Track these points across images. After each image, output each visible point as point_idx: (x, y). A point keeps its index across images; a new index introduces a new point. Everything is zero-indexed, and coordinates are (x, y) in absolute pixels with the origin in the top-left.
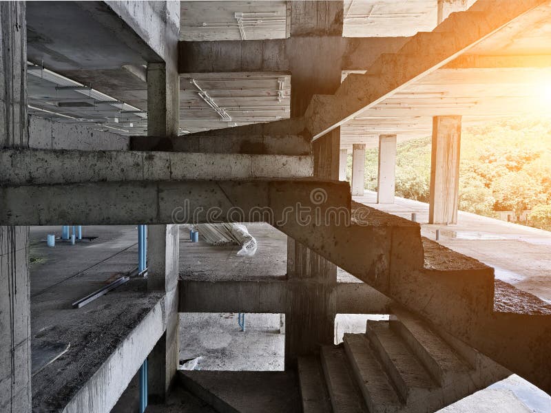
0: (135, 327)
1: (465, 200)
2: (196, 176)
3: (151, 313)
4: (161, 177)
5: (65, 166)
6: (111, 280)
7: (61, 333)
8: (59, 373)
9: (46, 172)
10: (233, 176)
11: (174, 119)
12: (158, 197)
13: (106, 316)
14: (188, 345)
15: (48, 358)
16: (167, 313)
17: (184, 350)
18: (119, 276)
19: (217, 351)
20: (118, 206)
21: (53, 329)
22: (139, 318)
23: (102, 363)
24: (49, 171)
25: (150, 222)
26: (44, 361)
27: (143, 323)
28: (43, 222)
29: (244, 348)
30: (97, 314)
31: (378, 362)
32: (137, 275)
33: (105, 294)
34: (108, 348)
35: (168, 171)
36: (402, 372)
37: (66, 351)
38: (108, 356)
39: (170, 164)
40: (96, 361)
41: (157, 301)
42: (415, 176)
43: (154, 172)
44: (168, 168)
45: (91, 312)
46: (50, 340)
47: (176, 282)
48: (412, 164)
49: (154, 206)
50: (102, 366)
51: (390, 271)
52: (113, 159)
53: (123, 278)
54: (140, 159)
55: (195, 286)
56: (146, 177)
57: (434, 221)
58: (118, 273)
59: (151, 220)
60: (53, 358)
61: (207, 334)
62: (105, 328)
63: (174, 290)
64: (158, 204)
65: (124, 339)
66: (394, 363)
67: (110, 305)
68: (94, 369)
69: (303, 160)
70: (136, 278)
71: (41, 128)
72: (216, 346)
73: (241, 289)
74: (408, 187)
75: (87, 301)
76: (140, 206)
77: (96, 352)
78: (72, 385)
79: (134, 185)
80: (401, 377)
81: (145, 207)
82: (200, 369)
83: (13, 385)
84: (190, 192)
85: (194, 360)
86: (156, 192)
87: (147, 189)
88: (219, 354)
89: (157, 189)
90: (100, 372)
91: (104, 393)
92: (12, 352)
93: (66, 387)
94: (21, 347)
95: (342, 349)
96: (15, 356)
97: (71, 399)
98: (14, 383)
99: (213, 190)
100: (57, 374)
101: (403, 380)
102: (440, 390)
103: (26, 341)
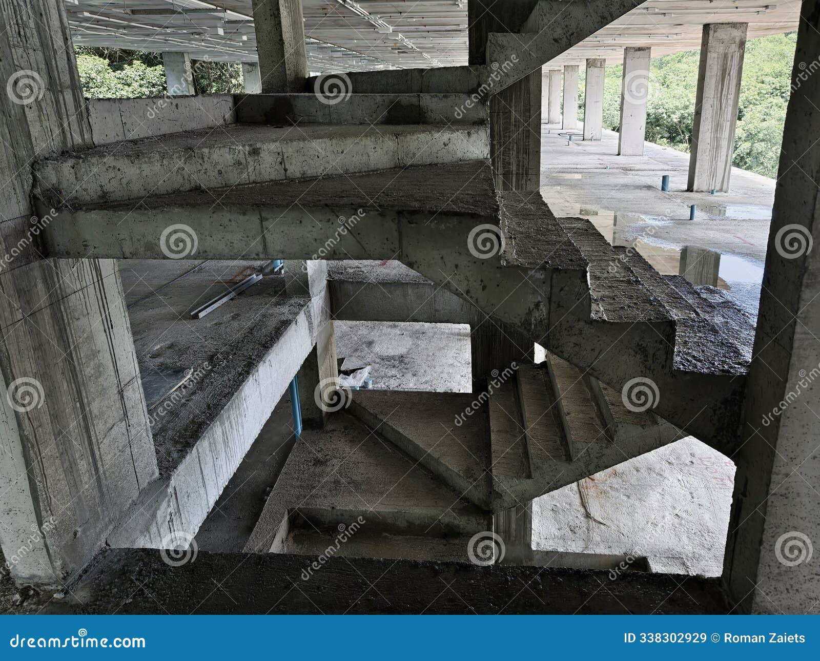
0: (272, 346)
1: (763, 140)
2: (320, 171)
3: (293, 327)
4: (273, 177)
5: (144, 174)
6: (238, 278)
7: (182, 352)
8: (184, 405)
9: (121, 184)
10: (372, 167)
11: (298, 53)
12: (262, 227)
13: (236, 330)
14: (356, 350)
15: (168, 386)
16: (316, 322)
17: (351, 356)
18: (249, 272)
19: (393, 358)
20: (214, 237)
21: (171, 347)
22: (276, 333)
23: (233, 394)
24: (124, 181)
26: (163, 390)
27: (282, 340)
28: (128, 254)
29: (428, 356)
30: (223, 327)
31: (586, 389)
32: (272, 271)
33: (231, 299)
34: (240, 374)
35: (281, 168)
36: (613, 405)
38: (239, 385)
39: (283, 159)
40: (227, 391)
41: (300, 310)
42: (688, 103)
43: (263, 171)
44: (281, 163)
45: (216, 324)
46: (168, 361)
47: (324, 283)
48: (684, 83)
49: (259, 238)
50: (234, 396)
51: (549, 321)
52: (206, 159)
53: (254, 276)
54: (241, 155)
55: (350, 287)
56: (252, 178)
57: (695, 188)
58: (248, 268)
59: (257, 255)
60: (174, 386)
61: (380, 336)
62: (236, 347)
63: (323, 293)
64: (263, 236)
65: (258, 362)
66: (604, 392)
67: (238, 315)
68: (224, 400)
69: (474, 136)
70: (272, 276)
71: (106, 115)
72: (391, 352)
73: (410, 292)
74: (675, 120)
75: (209, 310)
76: (241, 238)
77: (225, 378)
78: (200, 420)
79: (230, 212)
80: (610, 409)
81: (248, 239)
82: (371, 382)
83: (128, 428)
84: (301, 222)
85: (364, 370)
86: (258, 220)
87: (247, 217)
88: (397, 363)
89: (259, 217)
90: (232, 404)
91: (240, 427)
92: (121, 393)
93: (193, 422)
94: (130, 387)
95: (544, 369)
96: (125, 397)
97: (200, 437)
98: (129, 426)
99: (329, 219)
100: (182, 406)
101: (611, 414)
102: (656, 427)
103: (135, 379)
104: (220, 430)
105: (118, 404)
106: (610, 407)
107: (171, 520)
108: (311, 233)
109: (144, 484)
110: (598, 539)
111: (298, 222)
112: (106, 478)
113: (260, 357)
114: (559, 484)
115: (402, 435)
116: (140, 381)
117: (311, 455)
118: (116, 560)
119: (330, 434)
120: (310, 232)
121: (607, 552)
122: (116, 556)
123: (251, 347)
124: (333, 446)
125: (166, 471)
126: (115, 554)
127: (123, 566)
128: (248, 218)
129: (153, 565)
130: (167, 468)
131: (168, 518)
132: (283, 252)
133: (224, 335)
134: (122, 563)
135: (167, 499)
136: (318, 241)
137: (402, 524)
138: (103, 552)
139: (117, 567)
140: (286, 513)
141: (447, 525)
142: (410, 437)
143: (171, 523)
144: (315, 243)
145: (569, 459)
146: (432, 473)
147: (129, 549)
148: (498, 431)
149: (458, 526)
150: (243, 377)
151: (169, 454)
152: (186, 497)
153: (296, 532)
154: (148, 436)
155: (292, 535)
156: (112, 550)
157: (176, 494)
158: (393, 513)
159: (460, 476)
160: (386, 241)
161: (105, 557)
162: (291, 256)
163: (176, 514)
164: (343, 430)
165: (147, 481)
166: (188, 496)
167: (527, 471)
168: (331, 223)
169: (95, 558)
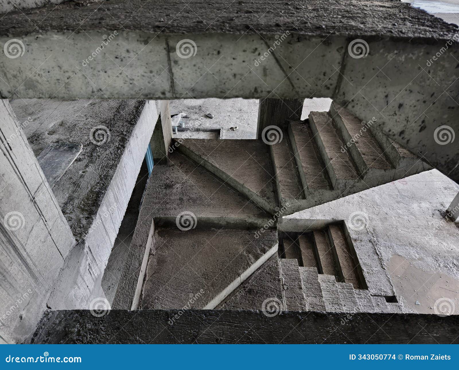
0: (136, 123)
3: (147, 106)
8: (82, 176)
12: (169, 59)
19: (195, 107)
20: (109, 72)
21: (62, 124)
22: (136, 111)
23: (116, 165)
25: (162, 96)
26: (64, 164)
27: (142, 116)
30: (97, 107)
31: (339, 140)
34: (118, 148)
36: (364, 154)
37: (80, 151)
38: (119, 158)
40: (111, 163)
46: (62, 137)
49: (165, 73)
50: (118, 167)
59: (163, 93)
60: (71, 160)
64: (170, 70)
65: (129, 137)
66: (357, 145)
68: (111, 172)
76: (143, 74)
77: (108, 152)
78: (97, 190)
79: (127, 39)
80: (363, 158)
81: (152, 75)
82: (184, 124)
83: (46, 223)
84: (219, 53)
85: (178, 115)
86: (164, 51)
87: (149, 47)
88: (197, 111)
89: (165, 46)
90: (117, 174)
91: (124, 186)
92: (33, 200)
93: (91, 191)
94: (40, 192)
95: (307, 124)
96: (38, 202)
97: (99, 205)
98: (46, 221)
99: (256, 49)
100: (80, 178)
101: (364, 161)
102: (394, 170)
103: (43, 184)
104: (112, 194)
105: (33, 209)
106: (363, 156)
107: (90, 267)
108: (230, 67)
109: (66, 254)
110: (318, 211)
111: (215, 53)
112: (36, 266)
113: (130, 132)
114: (322, 202)
115: (219, 169)
116: (47, 184)
117: (162, 182)
118: (58, 322)
119: (172, 168)
120: (229, 65)
121: (323, 218)
122: (57, 318)
123: (121, 124)
124: (175, 175)
125: (80, 237)
126: (56, 316)
127: (65, 328)
128: (151, 47)
129: (87, 325)
130: (80, 234)
131: (88, 267)
132: (193, 90)
133: (99, 114)
134: (63, 324)
135: (85, 257)
136: (238, 77)
137: (223, 223)
138: (46, 314)
139: (60, 328)
140: (153, 220)
141: (250, 223)
142: (223, 170)
143: (90, 270)
144: (233, 80)
145: (332, 188)
146: (239, 191)
147: (66, 311)
148: (281, 167)
149: (257, 224)
150: (121, 151)
151: (79, 221)
152: (97, 248)
153: (159, 229)
154: (62, 221)
155: (157, 231)
156: (53, 312)
157: (90, 250)
158: (218, 218)
159: (258, 196)
160: (322, 76)
161: (49, 319)
162: (204, 94)
163: (92, 262)
164: (179, 164)
165: (68, 250)
166: (98, 247)
167: (303, 194)
168: (257, 53)
169: (41, 321)
